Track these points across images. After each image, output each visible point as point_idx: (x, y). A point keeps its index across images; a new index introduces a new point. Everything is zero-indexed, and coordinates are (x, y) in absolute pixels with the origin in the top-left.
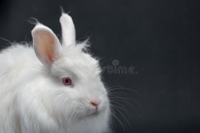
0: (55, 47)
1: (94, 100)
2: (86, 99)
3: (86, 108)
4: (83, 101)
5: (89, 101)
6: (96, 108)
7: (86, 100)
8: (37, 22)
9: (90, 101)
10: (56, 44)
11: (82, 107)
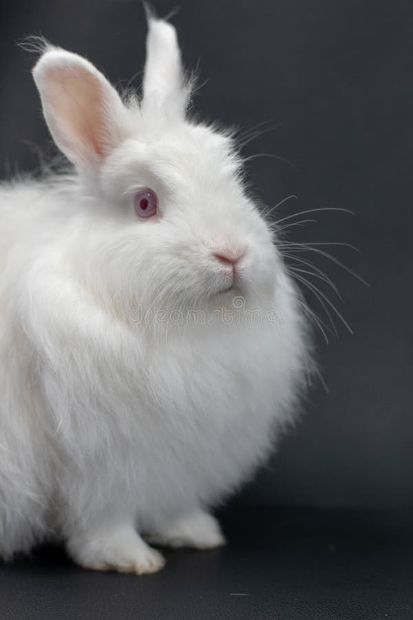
0: (107, 112)
1: (221, 245)
2: (196, 245)
3: (200, 274)
4: (185, 253)
5: (205, 251)
6: (234, 271)
7: (194, 248)
8: (46, 44)
9: (211, 248)
10: (107, 103)
11: (187, 271)
